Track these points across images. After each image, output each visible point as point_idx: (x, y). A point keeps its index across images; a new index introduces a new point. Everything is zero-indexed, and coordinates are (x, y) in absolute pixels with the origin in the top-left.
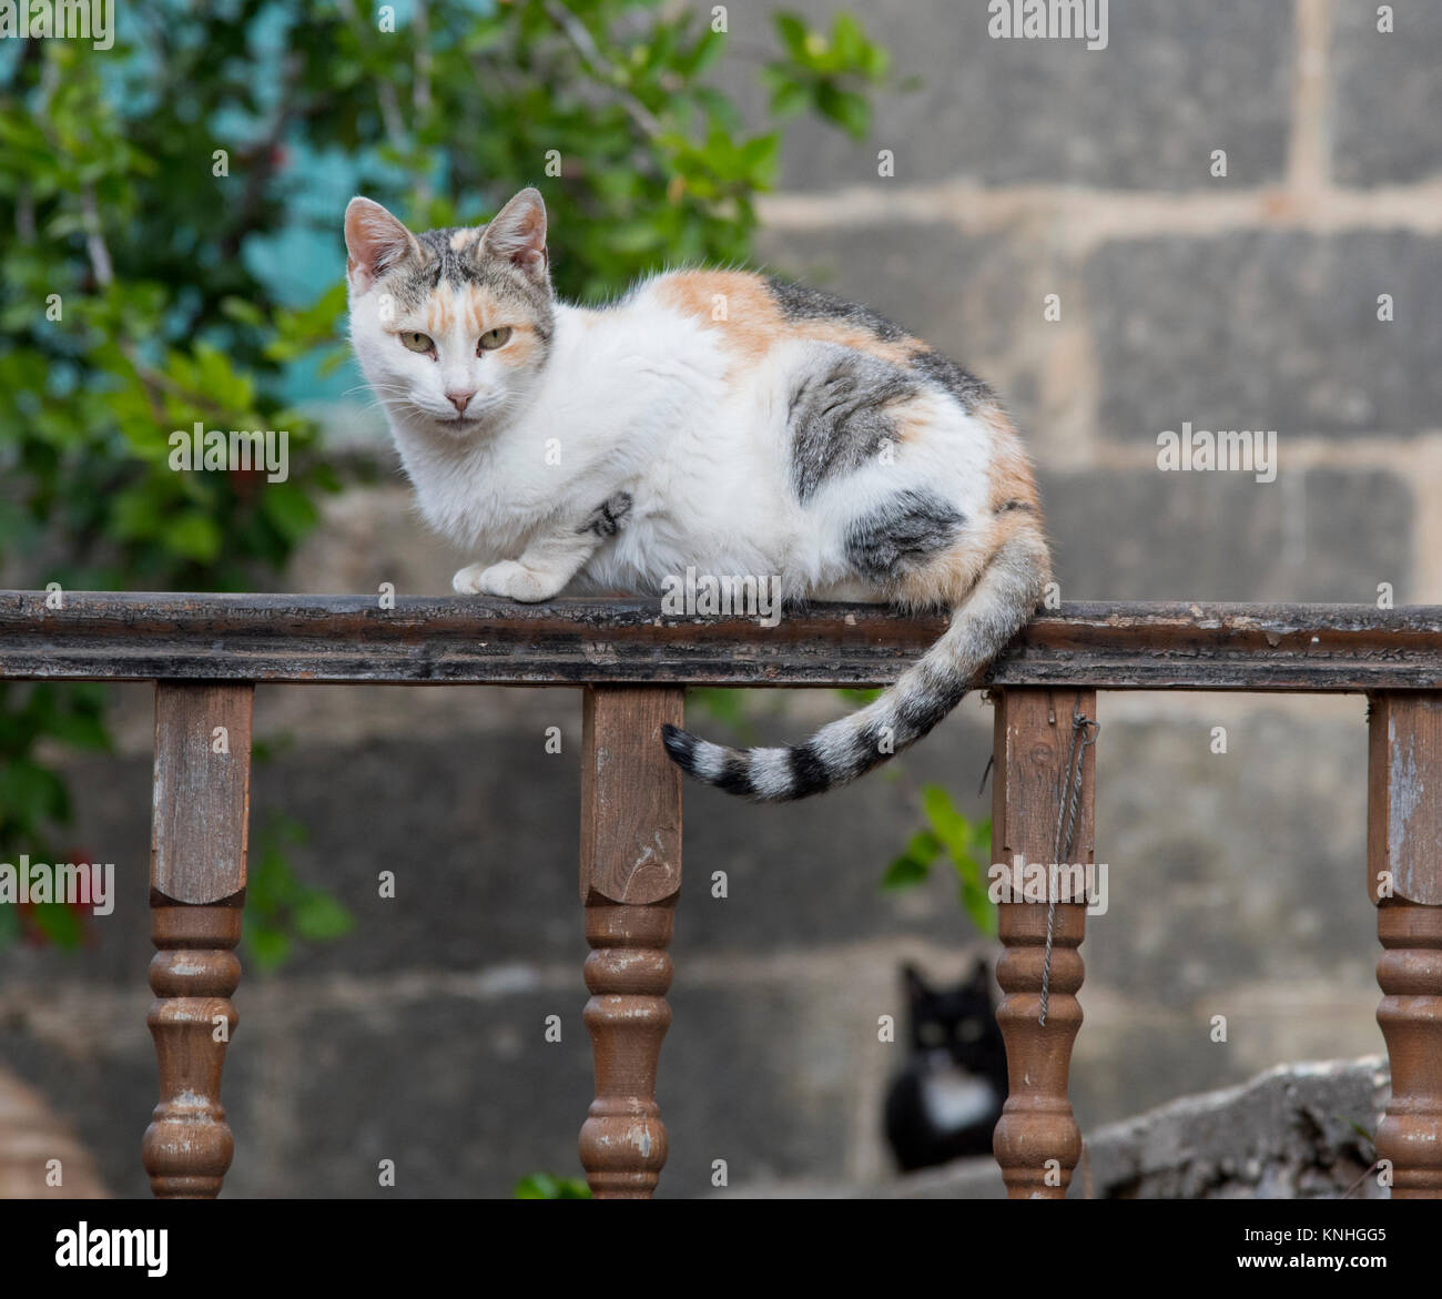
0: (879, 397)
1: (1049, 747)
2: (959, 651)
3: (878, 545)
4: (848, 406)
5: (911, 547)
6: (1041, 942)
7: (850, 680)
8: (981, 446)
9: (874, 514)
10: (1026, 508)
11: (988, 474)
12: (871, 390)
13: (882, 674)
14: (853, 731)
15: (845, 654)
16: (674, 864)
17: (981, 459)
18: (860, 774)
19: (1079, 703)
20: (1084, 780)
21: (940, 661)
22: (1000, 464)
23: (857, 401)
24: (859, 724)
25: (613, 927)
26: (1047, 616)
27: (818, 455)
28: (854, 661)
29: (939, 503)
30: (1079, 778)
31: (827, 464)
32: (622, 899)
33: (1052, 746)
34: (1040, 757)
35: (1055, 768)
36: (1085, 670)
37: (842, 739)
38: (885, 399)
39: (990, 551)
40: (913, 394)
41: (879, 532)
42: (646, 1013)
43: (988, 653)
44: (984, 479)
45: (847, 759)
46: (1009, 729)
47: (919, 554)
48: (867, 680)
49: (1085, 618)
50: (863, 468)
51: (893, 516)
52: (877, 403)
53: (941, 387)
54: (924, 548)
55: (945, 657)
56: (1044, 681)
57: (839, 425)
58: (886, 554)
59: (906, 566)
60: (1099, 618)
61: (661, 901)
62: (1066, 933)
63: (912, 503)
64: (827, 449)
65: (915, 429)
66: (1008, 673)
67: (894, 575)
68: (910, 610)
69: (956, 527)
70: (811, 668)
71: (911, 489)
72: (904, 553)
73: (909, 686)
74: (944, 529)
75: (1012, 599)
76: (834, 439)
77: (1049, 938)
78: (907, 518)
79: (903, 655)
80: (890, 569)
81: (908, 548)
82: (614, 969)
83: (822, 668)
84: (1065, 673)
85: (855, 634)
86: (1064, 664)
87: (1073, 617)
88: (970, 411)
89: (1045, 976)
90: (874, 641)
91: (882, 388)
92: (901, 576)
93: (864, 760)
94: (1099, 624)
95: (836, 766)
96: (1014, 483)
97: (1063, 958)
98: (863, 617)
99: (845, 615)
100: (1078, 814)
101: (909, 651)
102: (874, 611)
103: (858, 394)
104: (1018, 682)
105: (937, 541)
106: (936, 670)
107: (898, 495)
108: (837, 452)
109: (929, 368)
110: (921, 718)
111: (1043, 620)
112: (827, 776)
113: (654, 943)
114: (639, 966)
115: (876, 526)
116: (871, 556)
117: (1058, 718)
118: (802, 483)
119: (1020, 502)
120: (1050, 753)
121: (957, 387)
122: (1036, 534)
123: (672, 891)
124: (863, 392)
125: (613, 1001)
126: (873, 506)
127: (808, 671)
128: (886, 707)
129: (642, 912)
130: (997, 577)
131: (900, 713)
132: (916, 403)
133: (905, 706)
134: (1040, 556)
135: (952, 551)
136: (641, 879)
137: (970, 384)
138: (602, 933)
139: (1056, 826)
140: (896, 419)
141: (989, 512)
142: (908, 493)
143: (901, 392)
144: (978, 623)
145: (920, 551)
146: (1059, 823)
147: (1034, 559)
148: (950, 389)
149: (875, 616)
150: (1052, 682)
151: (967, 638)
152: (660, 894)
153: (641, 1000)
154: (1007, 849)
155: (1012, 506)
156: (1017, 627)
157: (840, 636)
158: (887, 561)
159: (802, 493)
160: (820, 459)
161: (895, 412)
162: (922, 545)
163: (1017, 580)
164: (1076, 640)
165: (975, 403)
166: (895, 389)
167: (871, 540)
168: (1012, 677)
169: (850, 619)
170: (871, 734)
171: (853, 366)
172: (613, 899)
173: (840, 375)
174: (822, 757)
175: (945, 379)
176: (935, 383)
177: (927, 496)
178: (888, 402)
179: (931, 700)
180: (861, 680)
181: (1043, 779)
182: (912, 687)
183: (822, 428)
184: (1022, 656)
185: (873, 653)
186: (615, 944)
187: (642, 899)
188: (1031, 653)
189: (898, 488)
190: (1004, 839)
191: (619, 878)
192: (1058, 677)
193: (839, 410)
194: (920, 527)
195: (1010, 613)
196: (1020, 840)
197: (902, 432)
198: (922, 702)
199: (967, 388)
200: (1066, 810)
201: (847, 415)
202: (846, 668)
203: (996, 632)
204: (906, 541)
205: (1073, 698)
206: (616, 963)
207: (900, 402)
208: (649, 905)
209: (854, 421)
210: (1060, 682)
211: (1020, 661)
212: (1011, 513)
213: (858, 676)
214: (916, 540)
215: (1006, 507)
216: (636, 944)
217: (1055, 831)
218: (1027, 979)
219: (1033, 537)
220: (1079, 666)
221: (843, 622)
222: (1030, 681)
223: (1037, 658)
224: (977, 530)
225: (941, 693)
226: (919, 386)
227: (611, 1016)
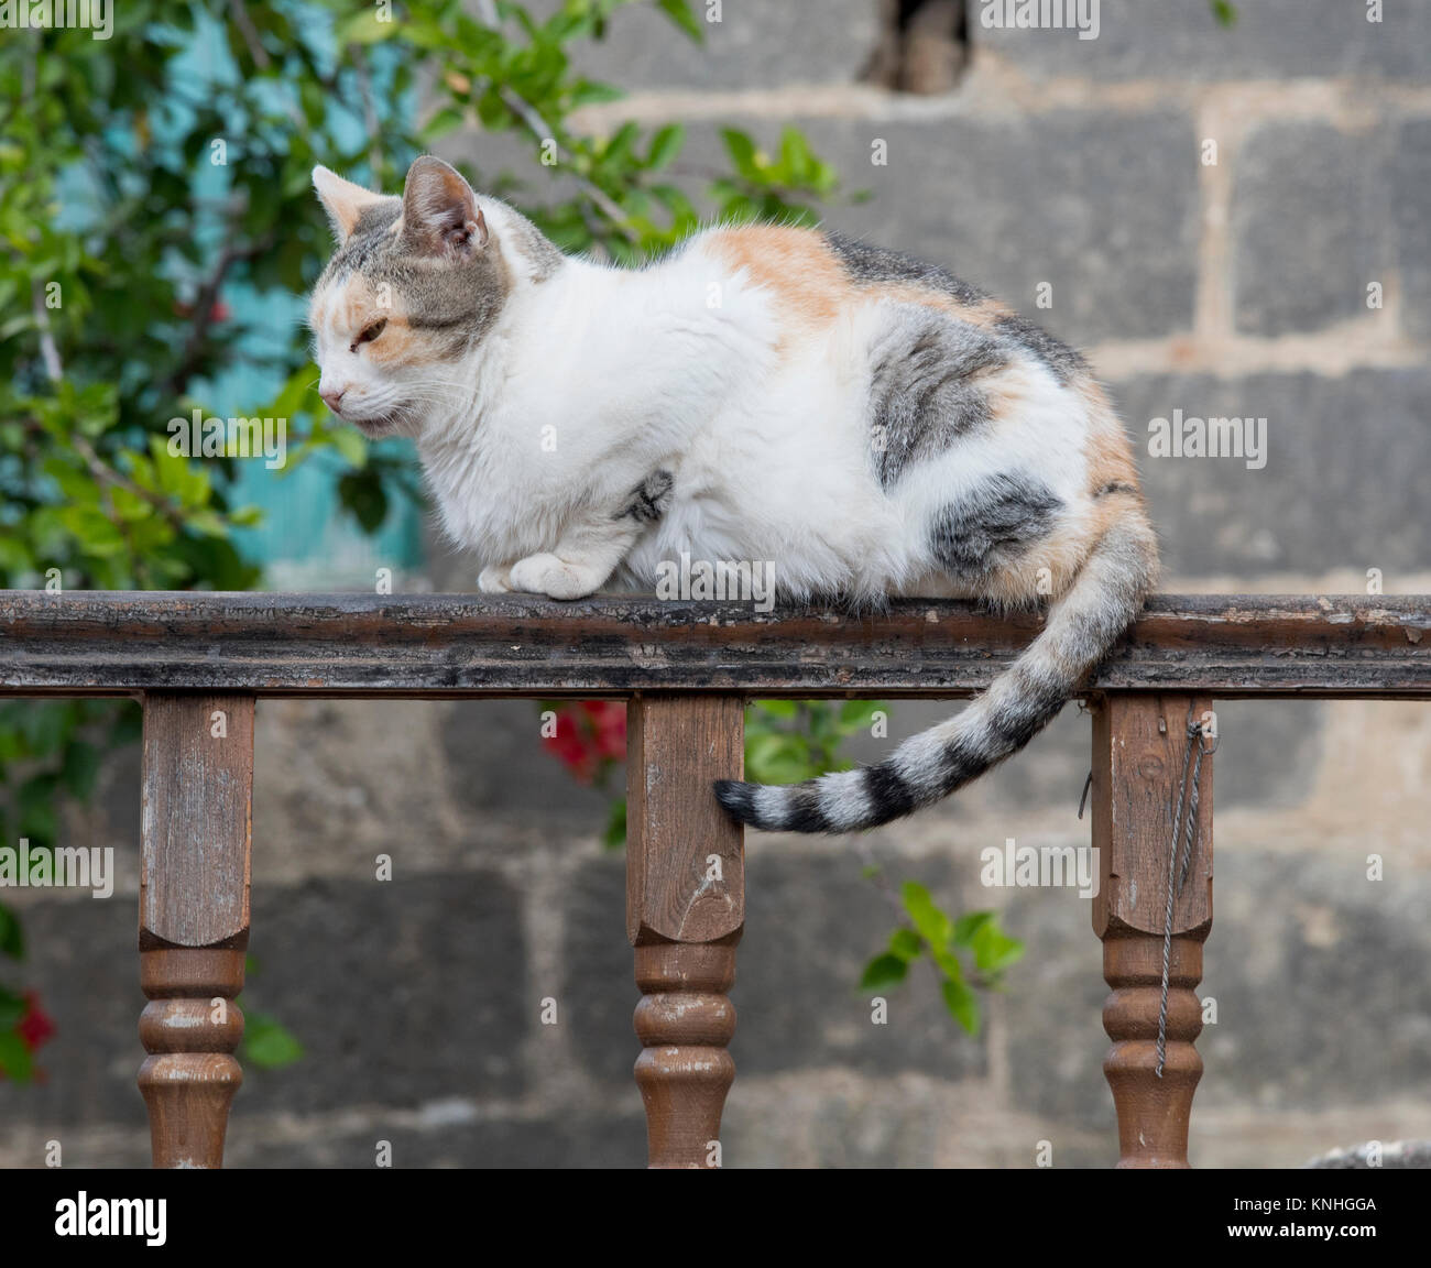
0: (968, 369)
1: (1160, 760)
2: (1061, 651)
3: (969, 535)
4: (934, 380)
5: (1006, 537)
6: (1155, 982)
7: (934, 684)
8: (1077, 422)
9: (966, 501)
10: (1127, 489)
11: (1086, 454)
12: (959, 361)
13: (969, 677)
14: (940, 745)
15: (926, 655)
16: (736, 896)
17: (1078, 437)
18: (948, 793)
19: (1192, 709)
20: (1201, 797)
21: (1039, 663)
22: (1097, 441)
23: (944, 373)
24: (947, 736)
25: (668, 967)
26: (1155, 611)
27: (901, 437)
28: (938, 664)
29: (1034, 487)
30: (1196, 794)
31: (912, 446)
32: (677, 937)
33: (1163, 759)
34: (1150, 771)
35: (1167, 784)
36: (1201, 671)
37: (928, 754)
38: (974, 370)
39: (1092, 539)
40: (1004, 363)
41: (969, 520)
42: (707, 1066)
43: (1094, 653)
44: (1082, 459)
45: (933, 777)
46: (1114, 740)
47: (1013, 545)
48: (953, 684)
49: (1198, 613)
50: (952, 450)
51: (986, 501)
52: (964, 375)
53: (1033, 355)
54: (1019, 537)
55: (1045, 659)
56: (1154, 684)
57: (924, 401)
58: (977, 545)
59: (1000, 559)
60: (1215, 612)
61: (722, 938)
62: (1182, 972)
63: (1007, 488)
64: (911, 431)
65: (1010, 403)
66: (1112, 675)
67: (986, 570)
68: (1002, 609)
69: (1054, 513)
70: (888, 671)
71: (1005, 472)
72: (997, 543)
73: (1003, 693)
74: (1041, 515)
75: (1121, 591)
76: (920, 418)
77: (1165, 977)
78: (1001, 504)
79: (992, 657)
80: (981, 561)
81: (1002, 537)
82: (669, 1016)
83: (901, 672)
84: (1179, 675)
85: (938, 633)
86: (1176, 665)
87: (1185, 611)
88: (1065, 382)
89: (1161, 1020)
90: (958, 641)
91: (971, 358)
92: (994, 570)
93: (952, 777)
94: (1214, 619)
95: (920, 786)
96: (1112, 463)
97: (1180, 999)
98: (947, 613)
99: (925, 611)
100: (1196, 835)
101: (998, 652)
102: (959, 606)
103: (945, 365)
104: (1125, 685)
105: (1034, 529)
106: (1034, 674)
107: (992, 480)
108: (922, 432)
109: (1016, 335)
110: (1018, 728)
111: (1151, 615)
112: (911, 797)
113: (713, 986)
114: (697, 1013)
115: (967, 513)
116: (960, 548)
117: (1169, 726)
118: (883, 468)
119: (1121, 484)
120: (1162, 767)
121: (1048, 355)
122: (1141, 518)
123: (734, 927)
124: (949, 363)
125: (669, 1053)
126: (963, 491)
127: (885, 675)
128: (976, 718)
129: (701, 951)
130: (1100, 566)
131: (994, 724)
132: (1009, 373)
133: (999, 716)
134: (1148, 543)
135: (1051, 540)
136: (698, 914)
137: (1063, 351)
138: (654, 976)
139: (1169, 849)
140: (988, 392)
141: (1088, 497)
142: (1003, 477)
143: (991, 362)
144: (1083, 619)
145: (1015, 540)
146: (1174, 846)
147: (1141, 547)
148: (1042, 357)
149: (961, 613)
150: (1163, 685)
151: (1069, 636)
152: (721, 931)
153: (701, 1051)
154: (1114, 876)
155: (1112, 489)
156: (1125, 624)
157: (920, 637)
158: (979, 554)
159: (884, 479)
160: (905, 442)
161: (985, 384)
162: (1018, 534)
163: (1124, 569)
164: (1189, 638)
165: (1070, 372)
166: (985, 359)
167: (960, 530)
168: (1118, 680)
169: (932, 616)
170: (960, 748)
171: (937, 334)
172: (668, 936)
173: (925, 345)
174: (905, 775)
175: (1035, 346)
176: (1025, 350)
177: (1022, 480)
178: (978, 373)
179: (1029, 709)
180: (946, 684)
181: (1154, 796)
182: (1006, 694)
183: (905, 406)
184: (1126, 656)
185: (958, 654)
186: (670, 988)
187: (700, 936)
188: (1137, 653)
189: (991, 471)
190: (1111, 866)
191: (673, 912)
192: (1170, 679)
193: (924, 384)
194: (1015, 514)
195: (1117, 607)
196: (1129, 866)
197: (995, 407)
198: (1019, 710)
199: (1059, 356)
200: (1182, 831)
201: (933, 390)
202: (928, 671)
203: (1104, 629)
204: (999, 529)
205: (1186, 704)
206: (673, 1010)
207: (992, 373)
208: (707, 944)
209: (942, 396)
210: (1171, 685)
211: (1125, 662)
212: (1112, 496)
213: (942, 680)
214: (1012, 528)
215: (1105, 489)
216: (695, 987)
217: (1168, 855)
218: (1139, 1023)
219: (1139, 522)
220: (1195, 668)
221: (925, 619)
222: (1139, 684)
223: (1144, 659)
224: (1077, 515)
225: (1040, 701)
226: (1010, 354)
227: (667, 1070)
